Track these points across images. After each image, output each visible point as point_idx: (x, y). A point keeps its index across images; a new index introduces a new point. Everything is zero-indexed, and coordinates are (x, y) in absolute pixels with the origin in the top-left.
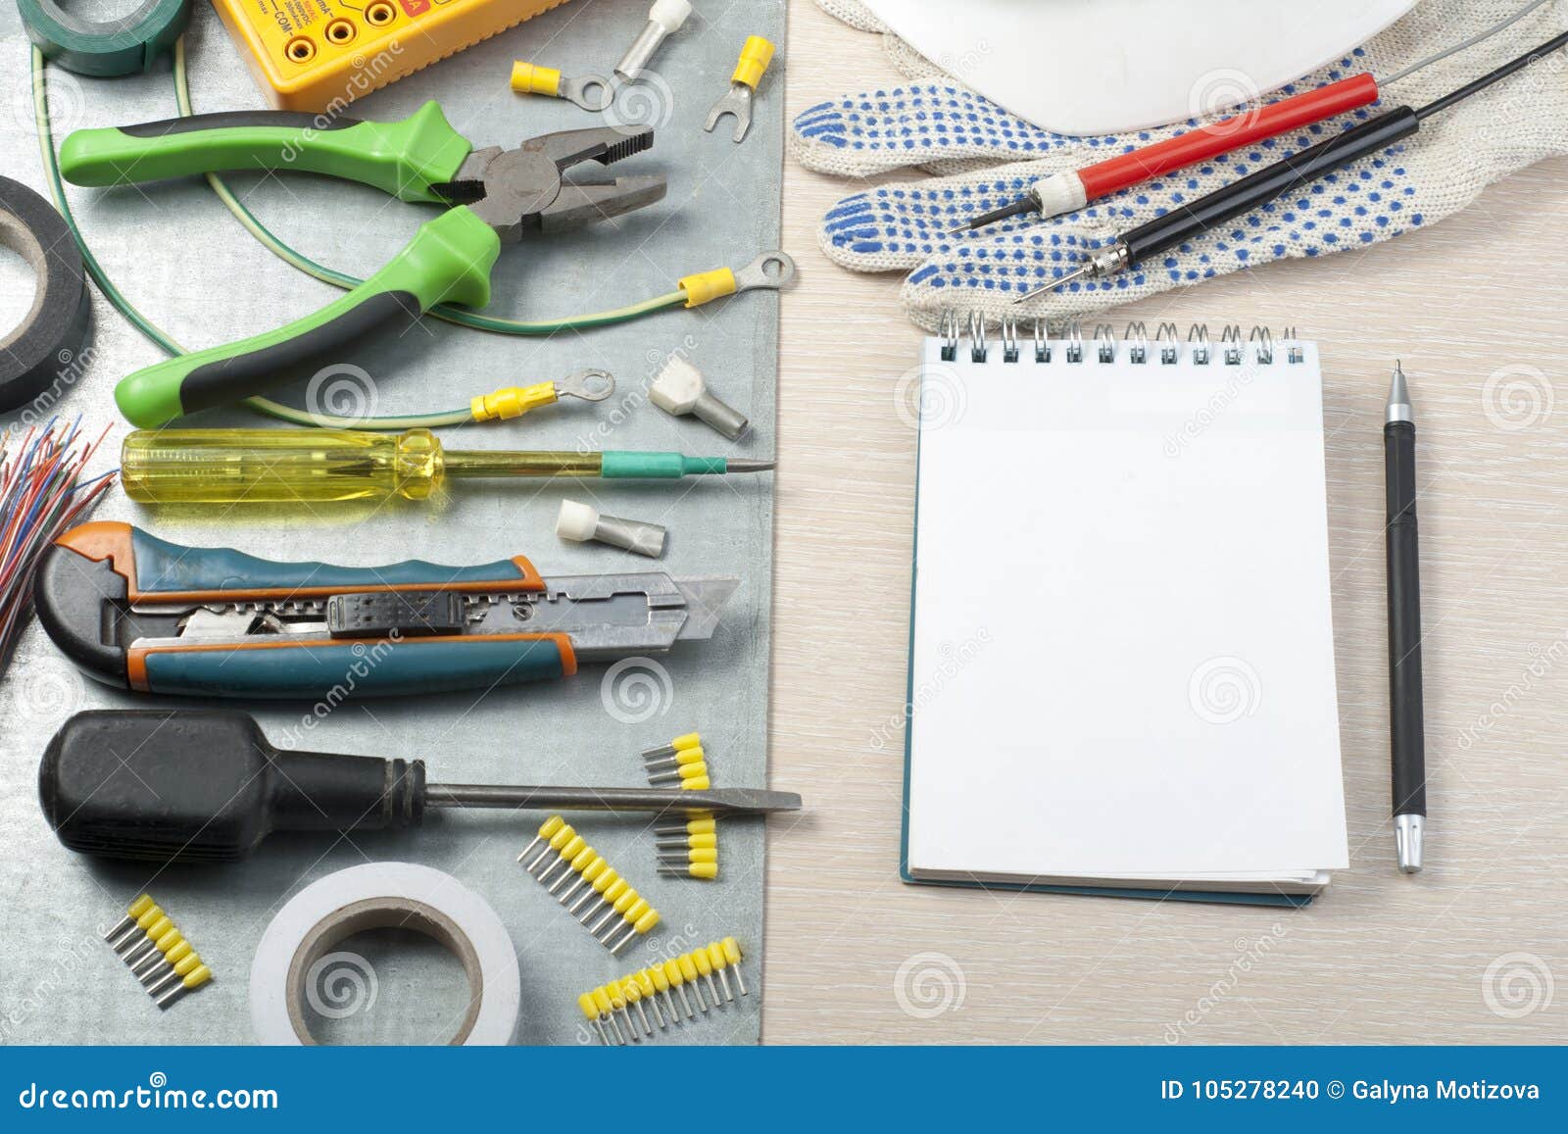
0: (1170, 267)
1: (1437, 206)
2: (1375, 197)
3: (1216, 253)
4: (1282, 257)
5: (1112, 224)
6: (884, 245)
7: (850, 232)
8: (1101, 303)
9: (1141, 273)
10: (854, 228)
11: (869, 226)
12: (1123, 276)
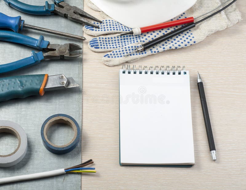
0: (151, 50)
1: (198, 40)
2: (187, 38)
3: (159, 48)
4: (171, 49)
5: (141, 43)
6: (100, 47)
8: (139, 57)
9: (146, 52)
10: (95, 44)
12: (143, 52)
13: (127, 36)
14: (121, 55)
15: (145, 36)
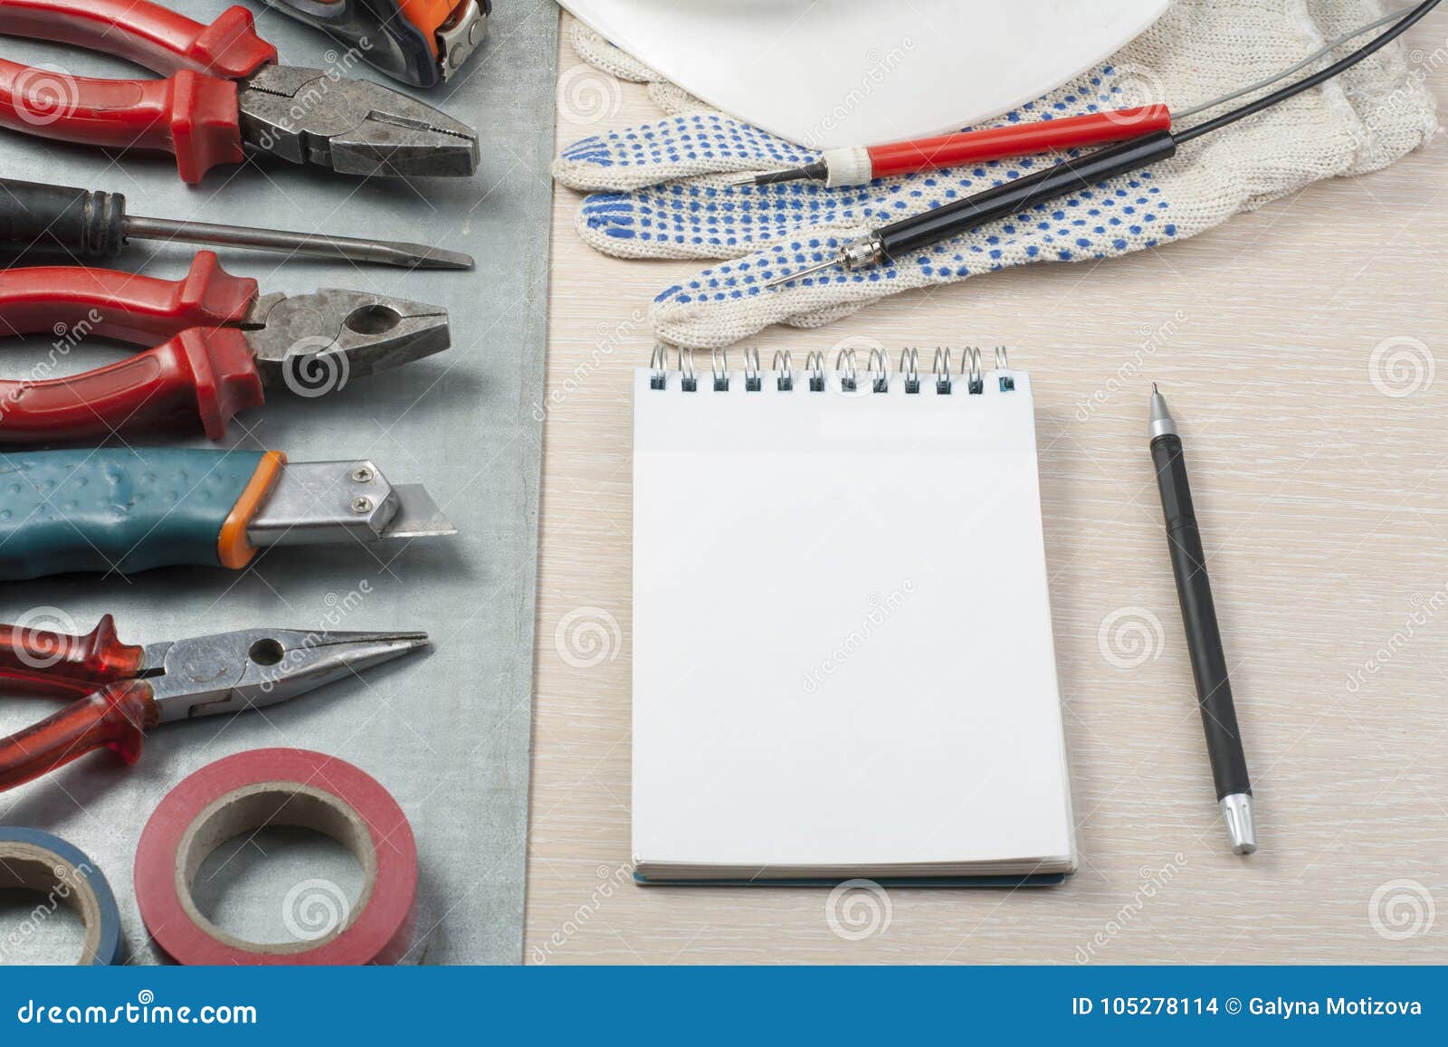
0: (922, 264)
1: (1190, 218)
2: (1129, 210)
3: (971, 254)
4: (1035, 259)
5: (867, 224)
6: (637, 234)
7: (606, 216)
8: (852, 293)
9: (893, 269)
10: (611, 214)
11: (626, 214)
12: (876, 272)
13: (797, 189)
14: (753, 285)
15: (895, 189)
